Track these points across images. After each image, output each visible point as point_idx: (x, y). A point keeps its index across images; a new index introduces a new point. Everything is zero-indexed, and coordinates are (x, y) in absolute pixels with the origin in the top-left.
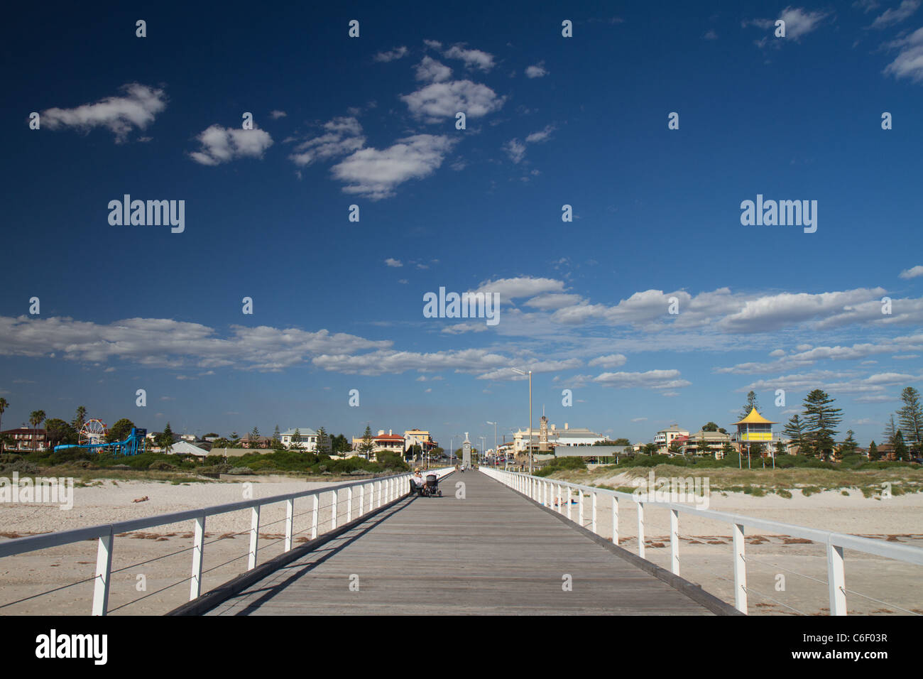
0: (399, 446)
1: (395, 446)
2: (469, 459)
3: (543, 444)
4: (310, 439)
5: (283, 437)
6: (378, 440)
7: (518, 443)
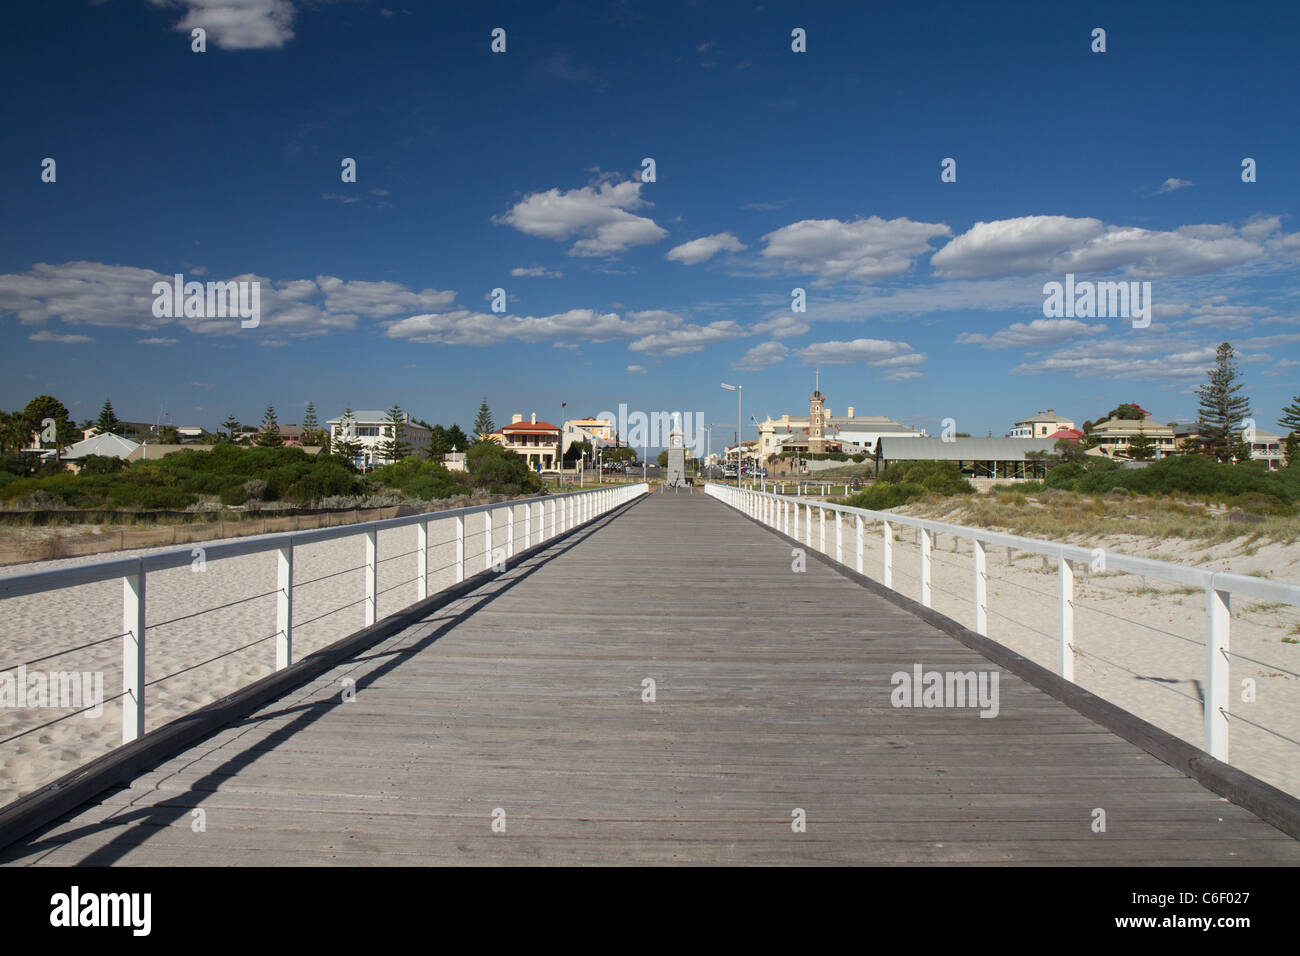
0: (548, 443)
1: (541, 444)
2: (681, 467)
3: (815, 442)
4: (382, 430)
5: (333, 427)
6: (510, 432)
7: (767, 440)
